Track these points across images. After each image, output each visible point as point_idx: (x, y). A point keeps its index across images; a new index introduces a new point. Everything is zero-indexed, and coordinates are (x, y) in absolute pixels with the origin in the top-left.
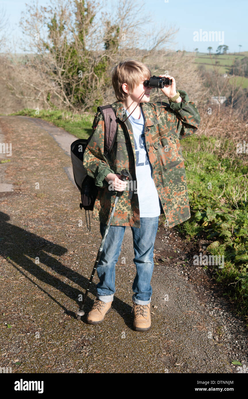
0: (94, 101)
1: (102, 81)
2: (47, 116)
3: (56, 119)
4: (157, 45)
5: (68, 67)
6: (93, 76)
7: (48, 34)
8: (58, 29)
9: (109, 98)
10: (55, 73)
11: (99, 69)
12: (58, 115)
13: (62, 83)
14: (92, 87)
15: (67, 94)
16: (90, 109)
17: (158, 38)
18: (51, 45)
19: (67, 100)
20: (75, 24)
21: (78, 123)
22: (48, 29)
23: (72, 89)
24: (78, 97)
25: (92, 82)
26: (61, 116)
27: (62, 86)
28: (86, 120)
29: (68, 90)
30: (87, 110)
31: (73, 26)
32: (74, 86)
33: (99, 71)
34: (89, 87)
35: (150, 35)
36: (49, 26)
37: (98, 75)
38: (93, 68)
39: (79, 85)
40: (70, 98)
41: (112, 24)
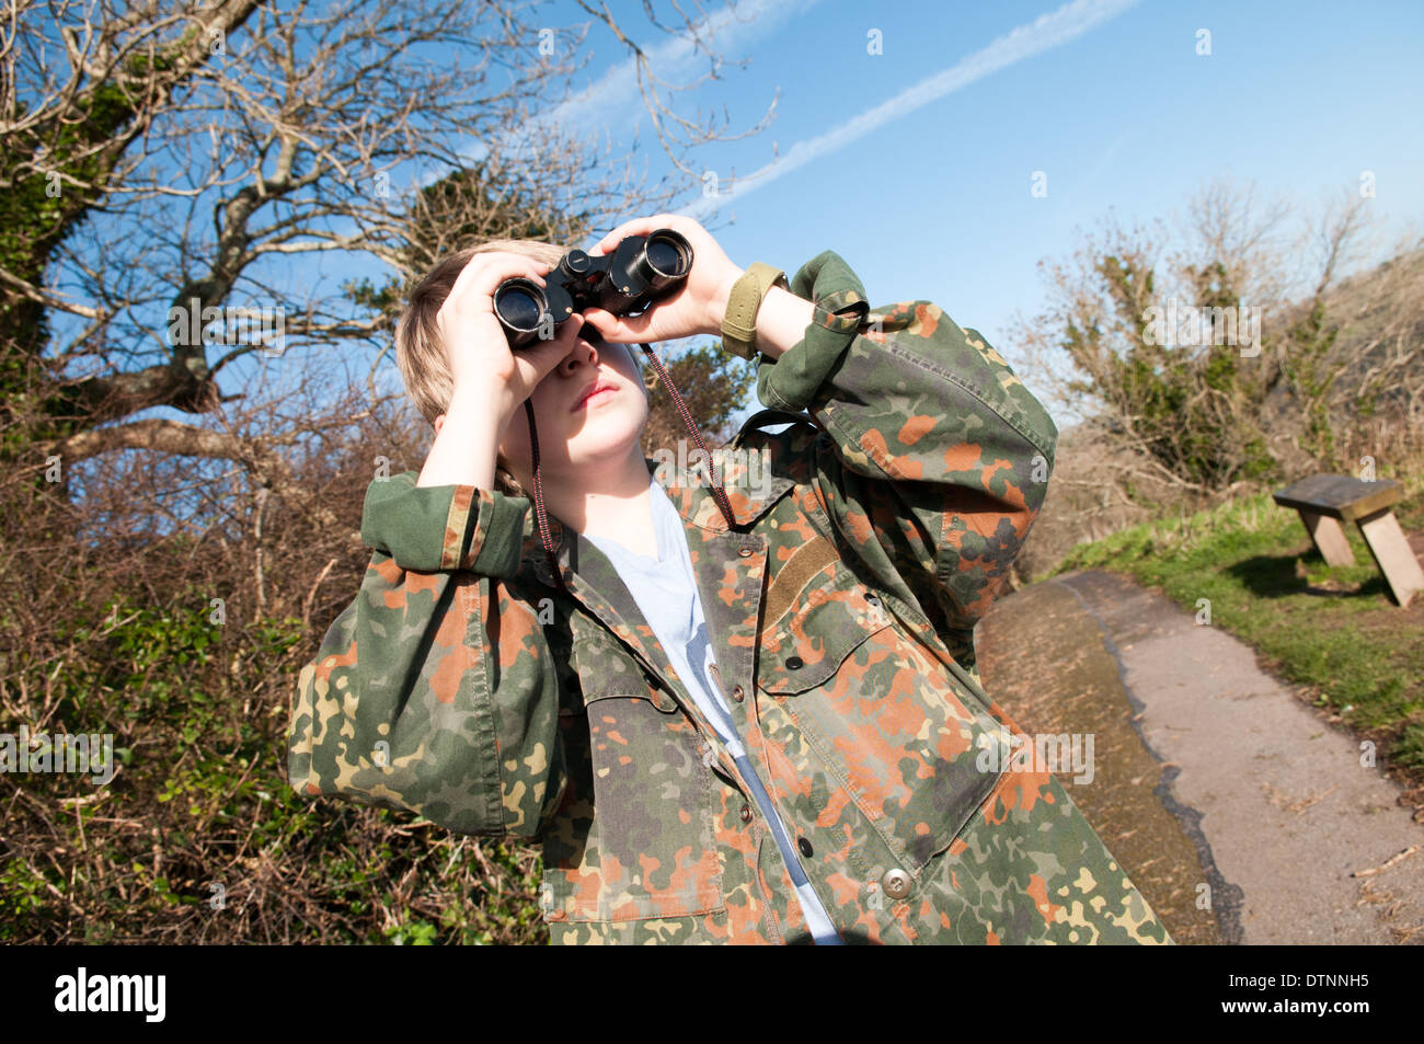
0: (1241, 449)
1: (1239, 396)
2: (1117, 555)
3: (1140, 558)
4: (1335, 249)
5: (1142, 406)
6: (1210, 395)
7: (1070, 363)
8: (1086, 341)
9: (1275, 426)
10: (1120, 432)
11: (1218, 375)
12: (1143, 541)
13: (1144, 448)
14: (1219, 421)
15: (1170, 465)
16: (1241, 473)
17: (1330, 234)
18: (1089, 380)
19: (1175, 477)
20: (1117, 312)
21: (1206, 552)
22: (1068, 353)
23: (1172, 449)
24: (1199, 461)
25: (1213, 409)
26: (1150, 543)
27: (1147, 452)
28: (1228, 530)
29: (1165, 453)
30: (1233, 478)
31: (1114, 318)
32: (1175, 440)
33: (1220, 380)
34: (1214, 425)
35: (1305, 238)
36: (1067, 347)
37: (1222, 389)
38: (1203, 380)
39: (1186, 432)
40: (1179, 470)
41: (1201, 268)
